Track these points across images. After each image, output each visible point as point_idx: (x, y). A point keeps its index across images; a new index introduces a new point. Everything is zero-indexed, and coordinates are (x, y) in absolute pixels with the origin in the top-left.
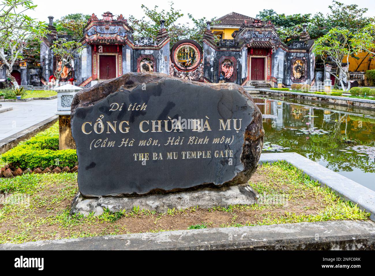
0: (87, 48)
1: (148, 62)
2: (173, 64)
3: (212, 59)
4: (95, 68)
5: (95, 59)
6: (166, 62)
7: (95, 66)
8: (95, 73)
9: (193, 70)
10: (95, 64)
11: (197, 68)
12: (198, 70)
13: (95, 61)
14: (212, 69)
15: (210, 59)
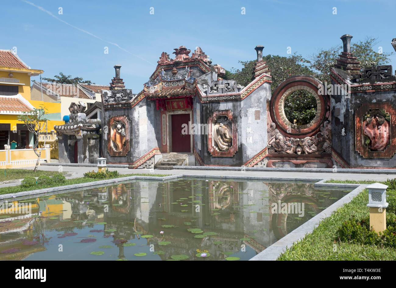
0: (148, 105)
1: (226, 123)
2: (274, 124)
3: (343, 111)
4: (164, 135)
5: (164, 121)
6: (258, 121)
7: (164, 131)
8: (164, 143)
9: (311, 134)
10: (164, 128)
11: (320, 131)
12: (320, 134)
13: (164, 124)
14: (343, 130)
15: (339, 110)
